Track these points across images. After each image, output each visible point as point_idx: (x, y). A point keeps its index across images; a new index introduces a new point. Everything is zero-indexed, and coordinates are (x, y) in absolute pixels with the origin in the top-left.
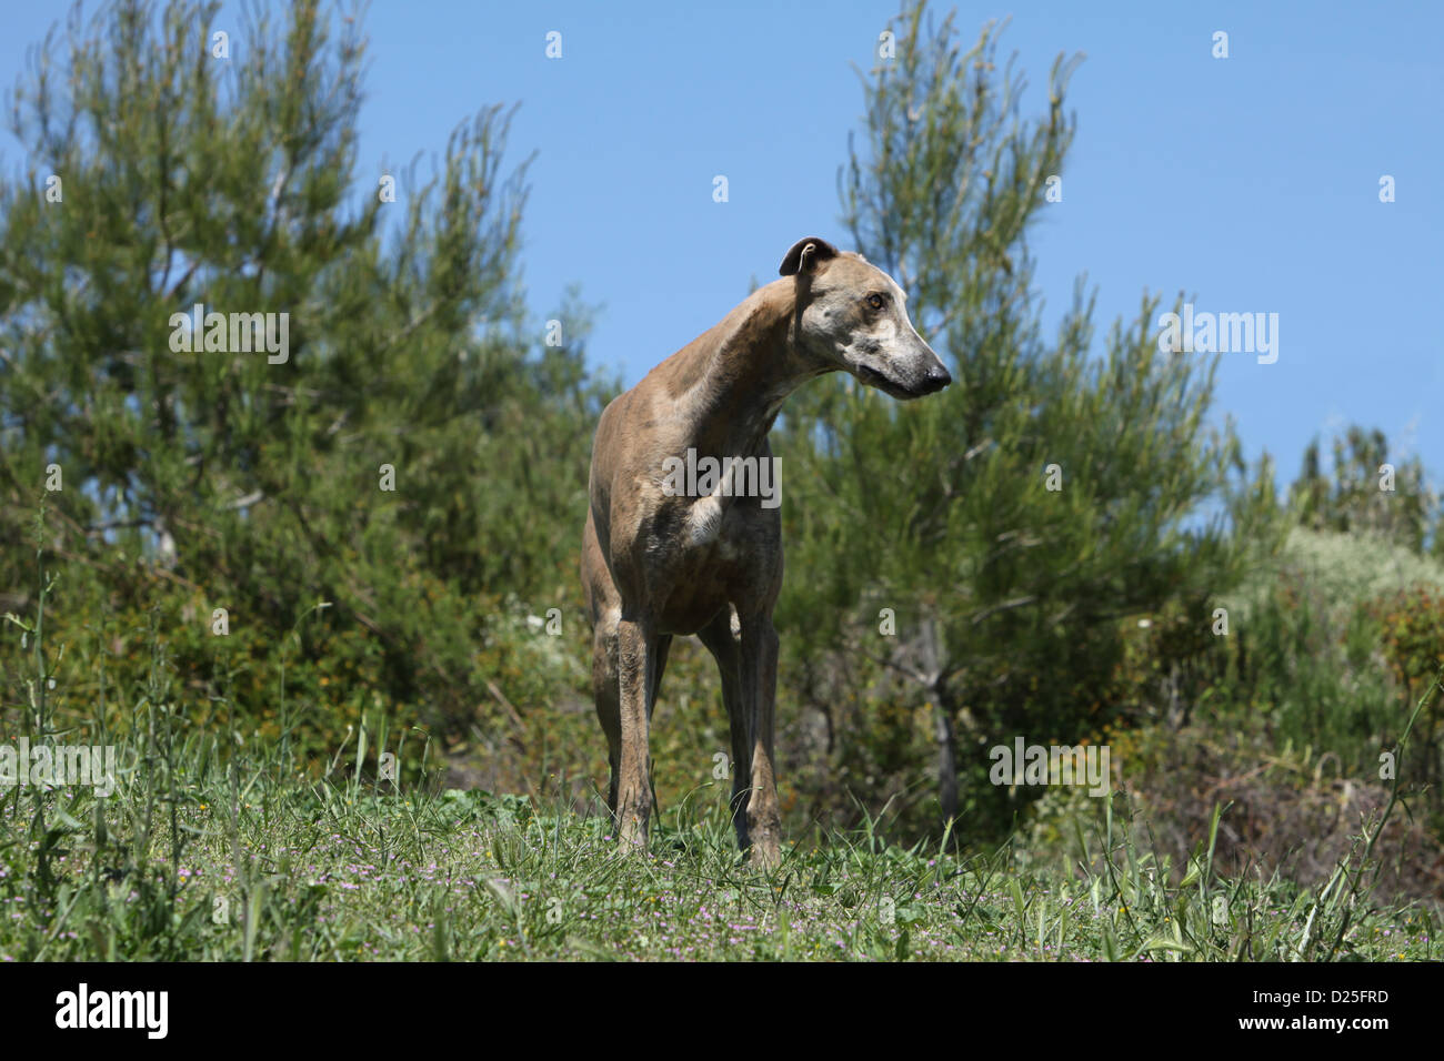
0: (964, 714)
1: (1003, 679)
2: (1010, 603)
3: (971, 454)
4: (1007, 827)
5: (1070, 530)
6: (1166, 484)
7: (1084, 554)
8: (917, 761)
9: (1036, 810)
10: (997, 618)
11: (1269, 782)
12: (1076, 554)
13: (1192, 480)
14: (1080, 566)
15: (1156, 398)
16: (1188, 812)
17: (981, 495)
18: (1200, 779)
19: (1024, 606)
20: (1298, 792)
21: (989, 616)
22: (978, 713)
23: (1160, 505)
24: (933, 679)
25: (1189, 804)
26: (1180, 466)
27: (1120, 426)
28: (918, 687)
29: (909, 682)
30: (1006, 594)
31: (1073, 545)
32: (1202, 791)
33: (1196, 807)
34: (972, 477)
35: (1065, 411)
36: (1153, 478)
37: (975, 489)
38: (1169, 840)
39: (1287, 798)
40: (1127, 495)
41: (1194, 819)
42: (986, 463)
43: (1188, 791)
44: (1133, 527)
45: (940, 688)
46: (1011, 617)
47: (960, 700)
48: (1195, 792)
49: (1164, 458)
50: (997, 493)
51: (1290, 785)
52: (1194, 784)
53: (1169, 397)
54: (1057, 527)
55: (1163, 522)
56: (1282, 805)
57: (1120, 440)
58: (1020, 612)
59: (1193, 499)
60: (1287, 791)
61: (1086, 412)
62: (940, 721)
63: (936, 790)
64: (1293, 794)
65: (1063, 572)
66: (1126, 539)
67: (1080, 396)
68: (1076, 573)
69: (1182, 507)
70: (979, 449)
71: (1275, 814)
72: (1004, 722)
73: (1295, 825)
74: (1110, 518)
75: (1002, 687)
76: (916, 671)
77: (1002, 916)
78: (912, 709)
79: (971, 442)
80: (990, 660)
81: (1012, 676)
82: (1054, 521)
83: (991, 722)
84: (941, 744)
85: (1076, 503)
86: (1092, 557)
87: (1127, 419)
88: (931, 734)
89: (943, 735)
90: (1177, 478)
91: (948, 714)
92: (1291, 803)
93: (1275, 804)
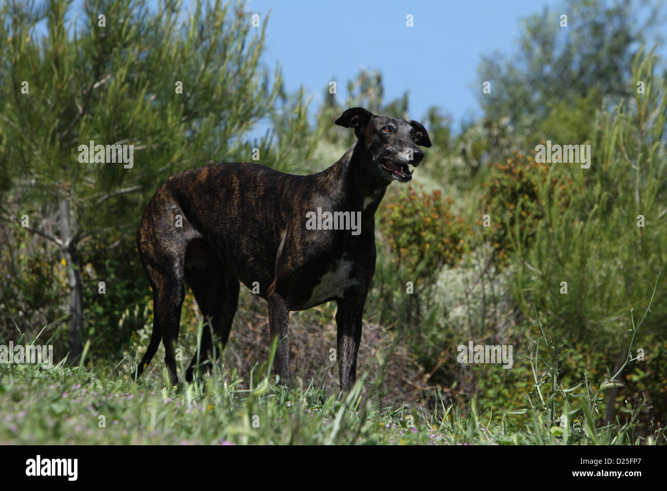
0: (89, 269)
1: (117, 243)
2: (123, 190)
3: (97, 85)
4: (117, 348)
5: (166, 139)
6: (234, 109)
7: (176, 157)
8: (56, 300)
9: (138, 336)
10: (113, 201)
11: (301, 320)
12: (169, 158)
13: (252, 107)
14: (173, 165)
15: (226, 48)
16: (244, 339)
17: (102, 114)
18: (254, 317)
19: (133, 192)
20: (321, 327)
21: (107, 199)
22: (98, 268)
23: (229, 124)
24: (67, 244)
25: (245, 334)
26: (244, 96)
27: (203, 67)
28: (57, 247)
29: (50, 244)
30: (120, 184)
31: (168, 151)
32: (254, 325)
33: (250, 335)
34: (96, 100)
35: (164, 56)
36: (224, 105)
37: (97, 109)
38: (232, 359)
39: (314, 331)
40: (207, 116)
41: (249, 344)
42: (107, 91)
43: (245, 324)
44: (211, 139)
45: (72, 249)
46: (123, 201)
47: (86, 258)
48: (250, 325)
49: (232, 90)
50: (114, 112)
51: (316, 322)
52: (249, 320)
53: (234, 46)
54: (157, 137)
55: (231, 136)
56: (310, 335)
57: (202, 77)
58: (130, 197)
59: (252, 120)
60: (314, 326)
61: (179, 56)
62: (72, 272)
63: (66, 321)
64: (319, 328)
65: (160, 169)
66: (205, 147)
67: (174, 45)
68: (170, 170)
69: (244, 125)
70: (103, 81)
71: (305, 342)
72: (116, 273)
73: (319, 350)
74: (194, 132)
75: (116, 249)
76: (55, 238)
77: (124, 410)
78: (52, 264)
79: (98, 77)
80: (109, 230)
81: (123, 242)
82: (153, 133)
83: (107, 274)
84: (72, 288)
85: (170, 120)
86: (181, 159)
87: (207, 62)
88: (65, 282)
89: (73, 283)
90: (242, 105)
91: (77, 268)
92: (317, 334)
93: (305, 335)
